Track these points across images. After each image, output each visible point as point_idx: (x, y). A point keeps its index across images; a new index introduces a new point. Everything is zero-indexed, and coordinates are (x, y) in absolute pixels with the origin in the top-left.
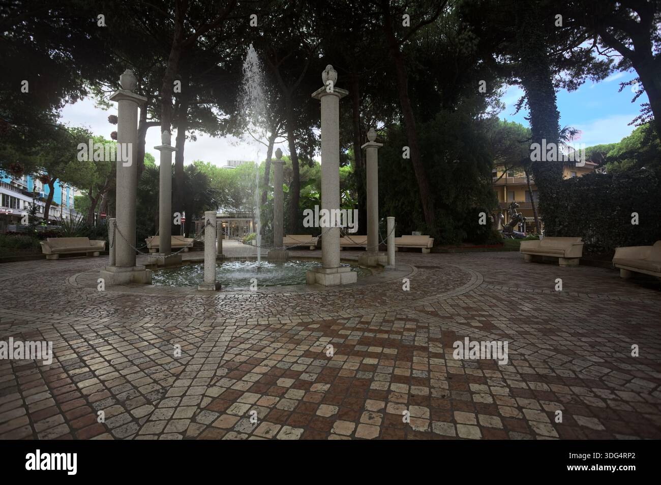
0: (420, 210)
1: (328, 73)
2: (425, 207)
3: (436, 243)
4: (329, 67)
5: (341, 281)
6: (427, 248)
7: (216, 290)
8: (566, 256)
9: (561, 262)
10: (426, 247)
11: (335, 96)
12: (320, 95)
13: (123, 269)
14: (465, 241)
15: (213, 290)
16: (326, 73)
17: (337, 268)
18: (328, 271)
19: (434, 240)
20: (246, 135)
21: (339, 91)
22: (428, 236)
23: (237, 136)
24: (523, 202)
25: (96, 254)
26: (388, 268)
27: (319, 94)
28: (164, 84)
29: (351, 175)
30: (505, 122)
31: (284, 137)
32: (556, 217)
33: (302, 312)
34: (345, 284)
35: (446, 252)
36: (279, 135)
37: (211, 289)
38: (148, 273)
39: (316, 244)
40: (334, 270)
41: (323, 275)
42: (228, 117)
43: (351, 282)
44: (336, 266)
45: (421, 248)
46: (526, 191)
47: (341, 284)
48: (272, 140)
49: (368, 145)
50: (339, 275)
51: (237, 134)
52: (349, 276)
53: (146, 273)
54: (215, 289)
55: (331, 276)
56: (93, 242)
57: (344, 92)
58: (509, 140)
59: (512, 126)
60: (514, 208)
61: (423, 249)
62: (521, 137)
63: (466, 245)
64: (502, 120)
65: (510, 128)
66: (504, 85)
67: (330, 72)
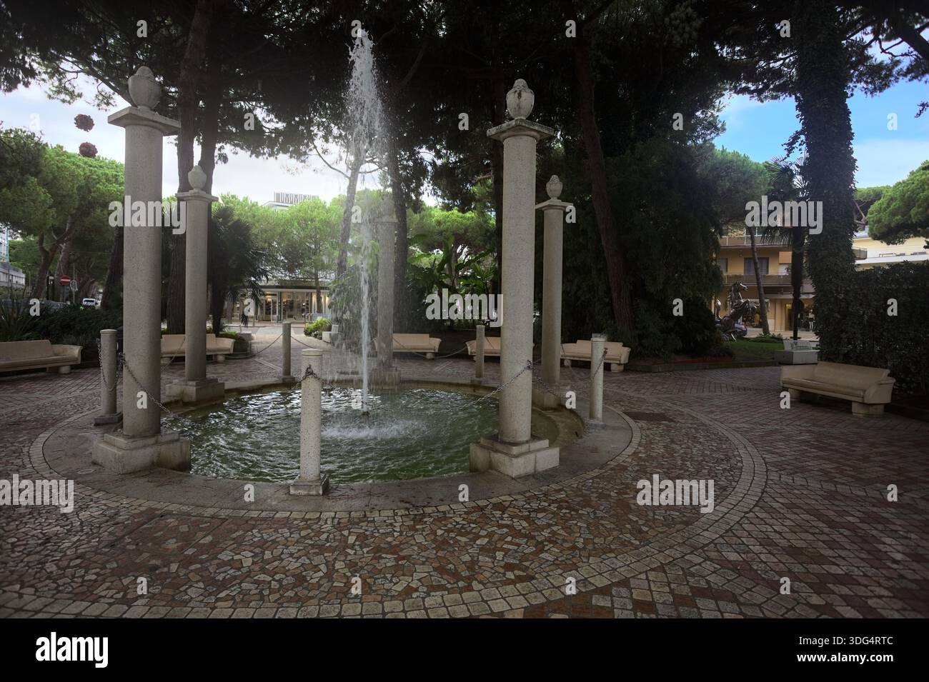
0: (607, 300)
1: (520, 95)
2: (615, 295)
3: (632, 356)
4: (520, 83)
5: (535, 467)
6: (619, 364)
7: (323, 495)
8: (866, 401)
9: (855, 408)
10: (618, 362)
11: (531, 138)
12: (505, 135)
13: (140, 442)
14: (677, 352)
15: (318, 495)
16: (517, 95)
17: (527, 442)
18: (515, 450)
19: (631, 352)
20: (313, 156)
21: (540, 129)
22: (620, 345)
23: (298, 159)
24: (740, 276)
25: (65, 370)
26: (592, 425)
27: (504, 132)
28: (183, 73)
29: (488, 234)
30: (723, 151)
31: (375, 163)
32: (842, 332)
33: (509, 567)
34: (540, 470)
35: (648, 370)
36: (367, 160)
37: (314, 492)
38: (184, 445)
39: (437, 351)
40: (524, 448)
41: (507, 458)
42: (281, 125)
43: (552, 466)
44: (525, 439)
45: (610, 364)
46: (745, 259)
47: (535, 472)
48: (355, 168)
49: (549, 206)
50: (532, 457)
51: (299, 155)
52: (546, 456)
53: (181, 446)
54: (321, 492)
55: (521, 460)
56: (58, 348)
57: (546, 132)
58: (728, 181)
59: (735, 159)
60: (738, 291)
61: (612, 365)
62: (746, 176)
63: (679, 359)
64: (718, 148)
65: (731, 161)
66: (727, 93)
67: (524, 95)
